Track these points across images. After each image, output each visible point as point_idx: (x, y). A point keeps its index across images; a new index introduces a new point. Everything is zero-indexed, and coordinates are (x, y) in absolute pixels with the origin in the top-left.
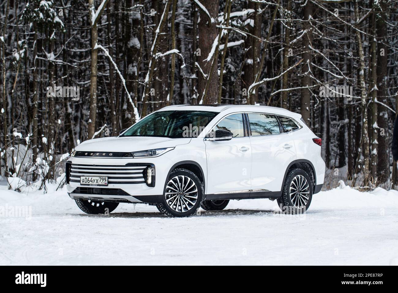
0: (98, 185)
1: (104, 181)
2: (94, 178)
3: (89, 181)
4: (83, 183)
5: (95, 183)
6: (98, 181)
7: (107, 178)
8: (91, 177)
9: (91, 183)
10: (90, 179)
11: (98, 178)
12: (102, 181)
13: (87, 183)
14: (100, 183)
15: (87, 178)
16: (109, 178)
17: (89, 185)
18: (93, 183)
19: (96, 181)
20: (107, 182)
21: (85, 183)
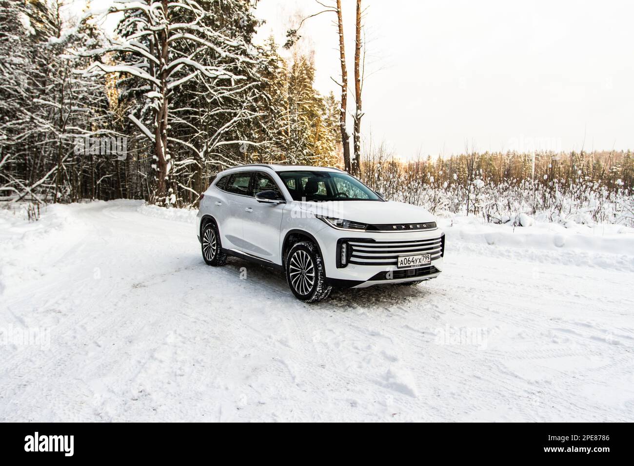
0: (421, 265)
1: (427, 259)
2: (416, 257)
3: (409, 262)
4: (402, 265)
5: (417, 264)
6: (421, 260)
7: (430, 255)
8: (412, 257)
9: (412, 264)
10: (411, 260)
11: (420, 257)
12: (425, 259)
13: (407, 265)
14: (423, 263)
15: (407, 258)
16: (432, 254)
17: (410, 267)
18: (415, 264)
19: (418, 261)
20: (430, 260)
21: (404, 265)
